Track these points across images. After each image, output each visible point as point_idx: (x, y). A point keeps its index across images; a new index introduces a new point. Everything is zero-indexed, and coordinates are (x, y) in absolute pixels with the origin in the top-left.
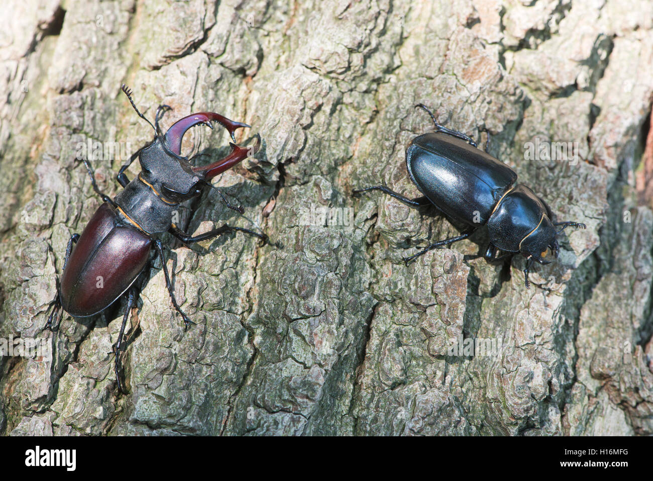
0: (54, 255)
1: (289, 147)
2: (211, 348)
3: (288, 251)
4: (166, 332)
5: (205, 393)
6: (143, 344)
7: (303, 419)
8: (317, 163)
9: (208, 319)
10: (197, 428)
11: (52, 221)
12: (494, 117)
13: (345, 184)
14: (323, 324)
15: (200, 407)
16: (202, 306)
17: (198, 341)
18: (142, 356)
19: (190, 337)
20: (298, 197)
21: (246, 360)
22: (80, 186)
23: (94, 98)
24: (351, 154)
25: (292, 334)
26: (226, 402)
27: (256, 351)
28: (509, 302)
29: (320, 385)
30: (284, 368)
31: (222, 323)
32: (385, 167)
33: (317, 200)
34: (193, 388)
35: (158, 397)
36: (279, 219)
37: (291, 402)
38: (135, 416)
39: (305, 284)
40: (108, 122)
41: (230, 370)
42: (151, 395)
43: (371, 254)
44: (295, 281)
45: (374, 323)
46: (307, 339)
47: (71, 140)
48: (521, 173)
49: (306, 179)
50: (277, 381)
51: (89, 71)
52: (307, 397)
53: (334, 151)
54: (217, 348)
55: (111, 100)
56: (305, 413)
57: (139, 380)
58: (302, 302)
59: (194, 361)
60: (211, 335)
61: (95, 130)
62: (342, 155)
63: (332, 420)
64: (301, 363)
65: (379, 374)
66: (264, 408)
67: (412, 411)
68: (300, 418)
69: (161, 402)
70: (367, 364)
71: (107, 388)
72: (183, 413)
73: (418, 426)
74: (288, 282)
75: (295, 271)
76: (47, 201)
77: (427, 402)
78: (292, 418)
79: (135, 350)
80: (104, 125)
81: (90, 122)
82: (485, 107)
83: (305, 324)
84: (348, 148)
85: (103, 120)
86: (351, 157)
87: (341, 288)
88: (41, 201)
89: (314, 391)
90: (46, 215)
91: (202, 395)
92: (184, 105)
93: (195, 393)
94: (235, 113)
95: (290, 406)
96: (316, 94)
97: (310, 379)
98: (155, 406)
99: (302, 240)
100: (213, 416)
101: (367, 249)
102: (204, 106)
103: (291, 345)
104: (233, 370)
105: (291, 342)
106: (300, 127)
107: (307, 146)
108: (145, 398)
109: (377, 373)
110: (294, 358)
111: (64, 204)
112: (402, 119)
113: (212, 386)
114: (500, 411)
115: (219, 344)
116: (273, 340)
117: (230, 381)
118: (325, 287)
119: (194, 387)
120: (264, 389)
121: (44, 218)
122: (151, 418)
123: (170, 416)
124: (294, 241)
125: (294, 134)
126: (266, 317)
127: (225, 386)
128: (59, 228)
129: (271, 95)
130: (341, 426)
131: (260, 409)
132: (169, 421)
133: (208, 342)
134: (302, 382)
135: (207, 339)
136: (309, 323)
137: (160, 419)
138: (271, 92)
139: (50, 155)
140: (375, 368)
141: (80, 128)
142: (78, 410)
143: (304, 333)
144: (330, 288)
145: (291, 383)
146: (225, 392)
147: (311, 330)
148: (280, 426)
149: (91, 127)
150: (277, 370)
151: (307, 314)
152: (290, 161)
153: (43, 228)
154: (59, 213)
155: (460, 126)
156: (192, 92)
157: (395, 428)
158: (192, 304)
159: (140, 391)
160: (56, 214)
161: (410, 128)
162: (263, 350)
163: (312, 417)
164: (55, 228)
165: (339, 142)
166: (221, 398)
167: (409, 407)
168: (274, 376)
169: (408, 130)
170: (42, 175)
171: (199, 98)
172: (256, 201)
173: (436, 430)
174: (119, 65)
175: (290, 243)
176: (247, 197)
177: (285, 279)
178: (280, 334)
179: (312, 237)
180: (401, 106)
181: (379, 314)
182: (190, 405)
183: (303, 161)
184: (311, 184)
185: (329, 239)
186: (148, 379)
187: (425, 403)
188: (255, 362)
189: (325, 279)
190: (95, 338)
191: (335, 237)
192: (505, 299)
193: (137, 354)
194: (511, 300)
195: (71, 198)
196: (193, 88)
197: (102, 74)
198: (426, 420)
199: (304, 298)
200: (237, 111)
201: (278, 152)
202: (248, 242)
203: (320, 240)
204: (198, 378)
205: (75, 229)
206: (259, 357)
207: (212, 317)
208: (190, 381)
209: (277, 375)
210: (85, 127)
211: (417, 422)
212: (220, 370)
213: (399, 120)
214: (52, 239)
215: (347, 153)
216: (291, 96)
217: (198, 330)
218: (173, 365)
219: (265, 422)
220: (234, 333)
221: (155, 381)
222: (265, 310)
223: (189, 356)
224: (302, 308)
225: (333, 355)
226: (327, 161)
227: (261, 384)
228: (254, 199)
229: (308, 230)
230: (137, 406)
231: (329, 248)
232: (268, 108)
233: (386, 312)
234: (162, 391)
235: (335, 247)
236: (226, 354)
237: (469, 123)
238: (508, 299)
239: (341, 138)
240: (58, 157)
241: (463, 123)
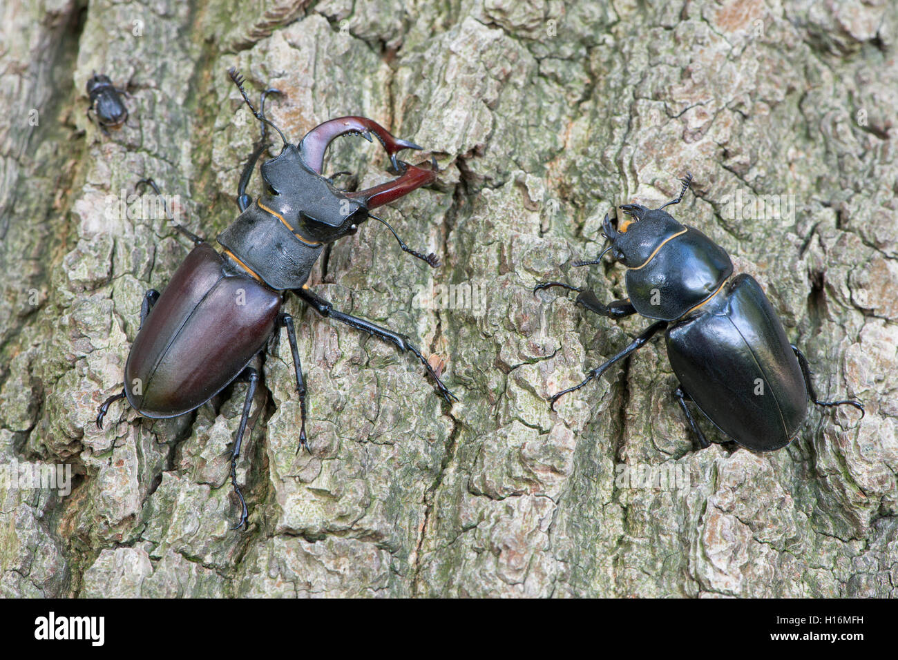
0: (122, 318)
1: (471, 131)
2: (390, 418)
3: (488, 276)
4: (318, 399)
5: (389, 484)
6: (283, 419)
7: (549, 503)
8: (514, 158)
9: (382, 379)
10: (384, 532)
11: (111, 272)
12: (770, 81)
13: (560, 187)
14: (561, 368)
15: (385, 502)
16: (367, 364)
17: (370, 408)
18: (285, 436)
19: (357, 403)
20: (493, 203)
21: (443, 437)
22: (147, 223)
23: (153, 102)
24: (561, 146)
25: (514, 387)
26: (421, 500)
27: (458, 423)
28: (827, 339)
29: (571, 450)
30: (509, 435)
31: (403, 382)
32: (620, 150)
33: (521, 205)
34: (371, 477)
35: (319, 492)
36: (465, 240)
37: (528, 481)
38: (285, 523)
39: (525, 313)
40: (178, 134)
41: (421, 450)
42: (305, 492)
43: (613, 278)
44: (508, 312)
45: (633, 372)
46: (538, 392)
47: (127, 160)
48: (815, 165)
49: (500, 180)
50: (502, 453)
51: (138, 67)
52: (553, 470)
53: (536, 141)
54: (399, 420)
55: (177, 106)
56: (552, 493)
57: (284, 470)
58: (524, 340)
59: (365, 439)
60: (388, 400)
61: (160, 147)
62: (549, 145)
63: (590, 509)
64: (533, 427)
65: (652, 440)
66: (486, 495)
67: (712, 484)
68: (544, 500)
69: (324, 500)
70: (631, 430)
71: (230, 495)
72: (360, 509)
73: (727, 501)
74: (498, 314)
75: (506, 299)
76: (99, 246)
77: (735, 466)
78: (533, 501)
79: (272, 430)
80: (172, 140)
81: (150, 135)
82: (754, 65)
83: (533, 371)
84: (555, 137)
85: (170, 133)
86: (562, 149)
87: (580, 320)
88: (90, 247)
89: (562, 459)
90: (101, 265)
91: (386, 487)
92: (301, 88)
93: (375, 484)
94: (376, 101)
95: (525, 487)
96: (501, 57)
97: (554, 442)
98: (313, 507)
99: (510, 256)
100: (404, 519)
101: (607, 272)
102: (331, 88)
103: (514, 403)
104: (426, 451)
105: (514, 399)
106: (482, 103)
107: (497, 131)
108: (296, 497)
109: (648, 439)
110: (522, 421)
111: (127, 247)
112: (636, 86)
113: (398, 475)
114: (840, 486)
115: (402, 413)
116: (483, 404)
117: (424, 468)
118: (555, 319)
119: (371, 475)
120: (483, 466)
121: (99, 269)
122: (310, 524)
123: (342, 517)
124: (497, 263)
125: (477, 113)
126: (467, 373)
127: (416, 475)
128: (124, 280)
129: (432, 65)
130: (604, 520)
131: (479, 497)
132: (341, 525)
133: (384, 411)
134: (542, 448)
135: (383, 406)
136: (539, 369)
137: (324, 523)
138: (432, 61)
139: (93, 185)
140: (645, 432)
141: (137, 144)
142: (188, 529)
143: (533, 384)
144: (564, 318)
145: (525, 451)
146: (418, 484)
147: (543, 378)
148: (516, 514)
149: (154, 142)
150: (499, 439)
151: (534, 357)
152: (474, 152)
153: (98, 285)
154: (121, 261)
155: (724, 89)
156: (311, 69)
157: (692, 510)
158: (351, 360)
159: (287, 486)
160: (115, 264)
161: (650, 95)
162: (468, 420)
163: (561, 502)
164: (117, 283)
165: (541, 128)
166: (413, 493)
167: (707, 478)
168: (496, 447)
169: (647, 98)
170: (85, 215)
171: (322, 78)
172: (427, 216)
173: (754, 509)
174: (182, 59)
175: (491, 264)
176: (415, 209)
177: (493, 311)
178: (494, 391)
179: (524, 251)
180: (630, 69)
181: (638, 358)
182: (369, 500)
183: (494, 153)
184: (510, 184)
185: (552, 251)
186: (299, 467)
187: (732, 469)
188: (457, 441)
189: (554, 306)
190: (201, 428)
191: (560, 248)
192: (821, 336)
193: (277, 435)
194: (831, 336)
195: (137, 239)
196: (312, 64)
197: (159, 72)
198: (737, 492)
199: (525, 333)
200: (378, 98)
201: (457, 137)
202: (422, 275)
203: (538, 252)
204: (376, 462)
205: (149, 282)
206: (463, 433)
207: (386, 375)
208: (364, 466)
209: (500, 445)
210: (145, 143)
211: (724, 496)
212: (407, 451)
213: (631, 87)
214: (115, 298)
215: (556, 144)
216: (465, 60)
217: (368, 392)
218: (336, 443)
219: (492, 512)
220: (423, 397)
221: (309, 469)
222: (464, 363)
223: (358, 431)
224: (525, 348)
225: (583, 408)
226: (528, 154)
227: (475, 462)
228: (425, 211)
229: (518, 241)
230: (286, 508)
231: (553, 264)
232: (430, 84)
233: (648, 355)
234: (324, 483)
235: (562, 262)
236: (413, 427)
237: (736, 85)
238: (825, 335)
239: (544, 122)
240: (108, 185)
241: (727, 85)
